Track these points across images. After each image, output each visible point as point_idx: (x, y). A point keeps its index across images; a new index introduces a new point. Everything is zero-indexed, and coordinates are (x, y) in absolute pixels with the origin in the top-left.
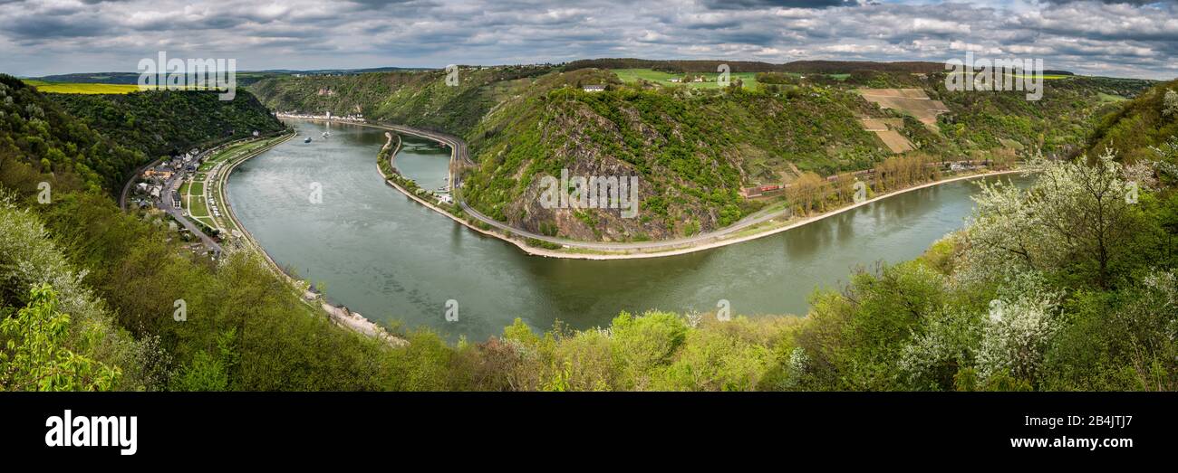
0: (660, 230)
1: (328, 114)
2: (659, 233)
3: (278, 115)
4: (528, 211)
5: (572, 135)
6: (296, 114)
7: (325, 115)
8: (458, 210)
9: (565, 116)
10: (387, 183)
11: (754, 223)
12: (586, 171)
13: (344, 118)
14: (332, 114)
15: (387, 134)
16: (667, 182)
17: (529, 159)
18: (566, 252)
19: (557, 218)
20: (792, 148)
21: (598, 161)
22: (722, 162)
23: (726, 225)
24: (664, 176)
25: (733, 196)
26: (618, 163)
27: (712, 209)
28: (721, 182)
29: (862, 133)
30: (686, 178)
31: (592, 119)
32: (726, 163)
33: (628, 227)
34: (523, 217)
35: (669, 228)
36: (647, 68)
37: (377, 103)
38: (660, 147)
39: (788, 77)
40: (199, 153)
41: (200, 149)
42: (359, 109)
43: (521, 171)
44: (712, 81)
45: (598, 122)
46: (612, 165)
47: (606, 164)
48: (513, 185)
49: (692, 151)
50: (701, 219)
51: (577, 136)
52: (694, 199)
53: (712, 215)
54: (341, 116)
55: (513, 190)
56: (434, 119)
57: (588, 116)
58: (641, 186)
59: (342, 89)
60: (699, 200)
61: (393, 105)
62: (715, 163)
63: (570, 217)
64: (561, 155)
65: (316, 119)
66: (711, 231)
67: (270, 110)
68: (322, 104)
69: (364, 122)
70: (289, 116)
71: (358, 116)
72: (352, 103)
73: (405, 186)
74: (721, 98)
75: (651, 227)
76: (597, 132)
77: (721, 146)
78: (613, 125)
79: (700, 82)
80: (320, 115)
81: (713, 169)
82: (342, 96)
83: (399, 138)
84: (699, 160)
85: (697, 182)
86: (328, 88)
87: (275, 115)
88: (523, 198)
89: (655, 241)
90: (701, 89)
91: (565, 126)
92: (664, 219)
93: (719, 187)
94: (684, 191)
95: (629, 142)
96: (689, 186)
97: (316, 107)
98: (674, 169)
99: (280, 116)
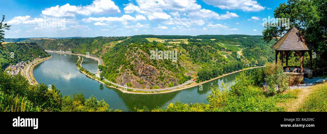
0: (162, 86)
4: (123, 80)
6: (51, 51)
8: (102, 80)
9: (133, 52)
10: (80, 71)
11: (189, 83)
12: (140, 68)
13: (66, 52)
14: (62, 51)
15: (79, 57)
17: (123, 65)
18: (134, 92)
19: (132, 82)
20: (199, 61)
21: (143, 65)
22: (179, 65)
23: (181, 84)
24: (163, 70)
25: (183, 75)
26: (149, 66)
27: (177, 79)
28: (179, 71)
29: (220, 56)
30: (169, 70)
31: (142, 53)
32: (180, 66)
33: (152, 84)
34: (121, 82)
35: (164, 85)
36: (156, 37)
37: (75, 48)
38: (161, 61)
39: (197, 40)
40: (24, 62)
41: (24, 61)
42: (70, 49)
43: (120, 68)
44: (175, 41)
45: (143, 54)
46: (148, 66)
47: (146, 66)
48: (118, 72)
49: (171, 62)
50: (174, 82)
51: (137, 58)
52: (171, 76)
53: (177, 81)
54: (65, 51)
55: (118, 74)
56: (93, 52)
57: (140, 52)
58: (156, 73)
59: (65, 43)
60: (173, 76)
61: (80, 48)
62: (177, 65)
63: (136, 82)
64: (132, 63)
65: (57, 52)
66: (177, 86)
67: (44, 49)
68: (59, 48)
69: (71, 53)
70: (49, 51)
71: (70, 51)
72: (68, 47)
73: (85, 72)
74: (178, 46)
75: (159, 84)
76: (143, 57)
77: (179, 61)
78: (148, 55)
79: (171, 42)
80: (59, 51)
81: (177, 68)
82: (65, 45)
83: (82, 58)
84: (173, 65)
85: (172, 71)
86: (61, 43)
87: (45, 51)
88: (121, 76)
89: (160, 89)
90: (172, 44)
91: (134, 55)
92: (163, 82)
93: (178, 73)
94: (169, 74)
95: (152, 60)
96: (170, 72)
97: (57, 48)
98: (165, 68)
99: (47, 51)
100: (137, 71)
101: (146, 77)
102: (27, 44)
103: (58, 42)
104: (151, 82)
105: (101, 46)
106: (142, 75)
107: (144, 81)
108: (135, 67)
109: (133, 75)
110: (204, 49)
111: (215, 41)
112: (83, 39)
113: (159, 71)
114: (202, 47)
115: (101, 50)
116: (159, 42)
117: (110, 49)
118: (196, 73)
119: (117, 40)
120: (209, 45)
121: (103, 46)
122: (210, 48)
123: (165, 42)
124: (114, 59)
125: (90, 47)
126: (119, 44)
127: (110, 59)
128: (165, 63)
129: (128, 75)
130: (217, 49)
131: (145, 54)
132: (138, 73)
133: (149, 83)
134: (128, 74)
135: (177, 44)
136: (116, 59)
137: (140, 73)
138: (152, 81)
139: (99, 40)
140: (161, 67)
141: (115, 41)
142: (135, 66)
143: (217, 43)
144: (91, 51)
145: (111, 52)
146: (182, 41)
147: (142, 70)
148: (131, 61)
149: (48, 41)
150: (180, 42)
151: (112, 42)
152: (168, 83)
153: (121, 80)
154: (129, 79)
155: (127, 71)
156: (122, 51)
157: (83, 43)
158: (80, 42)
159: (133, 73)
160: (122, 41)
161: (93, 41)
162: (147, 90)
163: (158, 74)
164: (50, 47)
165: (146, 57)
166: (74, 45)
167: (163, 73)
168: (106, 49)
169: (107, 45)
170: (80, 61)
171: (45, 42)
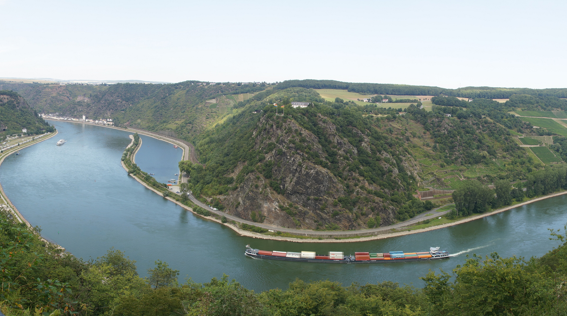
0: (348, 222)
1: (84, 117)
2: (347, 224)
3: (43, 116)
4: (241, 202)
5: (280, 144)
6: (59, 116)
7: (82, 118)
8: (185, 199)
9: (274, 127)
10: (129, 175)
11: (426, 219)
12: (290, 173)
13: (97, 121)
14: (87, 118)
15: (131, 137)
16: (356, 185)
17: (244, 162)
18: (271, 235)
19: (265, 209)
20: (460, 160)
21: (299, 165)
22: (401, 169)
23: (402, 220)
24: (353, 179)
25: (410, 197)
26: (316, 168)
27: (391, 207)
28: (400, 186)
29: (519, 148)
30: (370, 181)
31: (296, 130)
32: (404, 171)
33: (322, 218)
34: (237, 207)
35: (355, 220)
37: (123, 110)
38: (350, 156)
39: (458, 101)
42: (109, 114)
43: (237, 171)
44: (397, 102)
45: (301, 134)
46: (311, 169)
47: (306, 169)
48: (230, 181)
49: (377, 160)
50: (382, 215)
51: (284, 144)
52: (377, 199)
53: (391, 212)
54: (95, 120)
55: (230, 186)
56: (169, 125)
57: (294, 129)
58: (334, 187)
59: (96, 97)
60: (381, 200)
61: (137, 113)
62: (396, 170)
63: (276, 209)
64: (270, 159)
65: (74, 121)
66: (390, 224)
67: (37, 112)
68: (79, 108)
69: (113, 125)
70: (52, 117)
71: (108, 120)
72: (104, 109)
73: (143, 179)
74: (403, 116)
75: (341, 219)
76: (300, 142)
77: (401, 157)
78: (313, 136)
79: (386, 102)
80: (78, 118)
81: (394, 176)
82: (96, 103)
83: (141, 139)
84: (383, 168)
85: (380, 185)
86: (84, 95)
87: (41, 116)
88: (238, 192)
89: (344, 230)
90: (387, 109)
91: (274, 135)
92: (351, 214)
93: (398, 190)
94: (369, 192)
95: (326, 151)
96: (373, 188)
97: (75, 111)
98: (361, 174)
99: (45, 117)
100: (283, 179)
101: (305, 199)
103: (77, 92)
104: (318, 211)
105: (194, 106)
106: (294, 192)
107: (301, 207)
108: (276, 171)
109: (269, 190)
110: (475, 127)
111: (506, 104)
113: (342, 183)
114: (470, 122)
115: (193, 121)
116: (353, 102)
118: (450, 193)
119: (236, 93)
120: (489, 115)
121: (197, 108)
122: (491, 123)
123: (369, 104)
125: (163, 111)
126: (241, 104)
128: (362, 161)
129: (255, 190)
130: (510, 128)
131: (305, 133)
132: (284, 186)
133: (313, 215)
134: (257, 187)
135: (400, 110)
137: (289, 186)
138: (322, 210)
139: (188, 91)
140: (349, 171)
141: (232, 94)
142: (276, 168)
143: (513, 110)
144: (164, 122)
146: (415, 101)
147: (295, 178)
148: (267, 153)
149: (52, 88)
150: (408, 104)
151: (225, 97)
152: (367, 216)
153: (236, 204)
154: (259, 201)
155: (254, 179)
156: (246, 123)
157: (145, 99)
158: (137, 95)
159: (271, 186)
160: (250, 96)
161: (172, 92)
162: (305, 233)
163: (338, 191)
164: (55, 107)
165: (309, 141)
166: (122, 103)
167: (354, 188)
168: (205, 118)
169: (208, 106)
170: (133, 147)
171: (44, 91)
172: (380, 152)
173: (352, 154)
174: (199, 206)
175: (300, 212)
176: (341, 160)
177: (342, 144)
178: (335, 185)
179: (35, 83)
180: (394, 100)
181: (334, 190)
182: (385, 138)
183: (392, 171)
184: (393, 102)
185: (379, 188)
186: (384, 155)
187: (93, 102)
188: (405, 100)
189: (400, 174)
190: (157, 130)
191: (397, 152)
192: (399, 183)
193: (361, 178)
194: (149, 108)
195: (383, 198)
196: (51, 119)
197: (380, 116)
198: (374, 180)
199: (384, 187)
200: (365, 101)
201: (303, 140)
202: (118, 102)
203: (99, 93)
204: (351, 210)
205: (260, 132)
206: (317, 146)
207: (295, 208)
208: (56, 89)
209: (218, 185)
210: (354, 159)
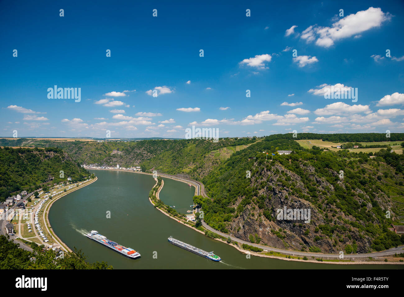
0: (328, 247)
1: (118, 166)
2: (327, 249)
3: (85, 166)
4: (242, 227)
5: (270, 182)
6: (97, 166)
7: (117, 166)
9: (265, 169)
10: (155, 208)
11: (403, 252)
12: (279, 205)
13: (128, 169)
14: (120, 166)
15: (156, 179)
16: (334, 216)
17: (243, 196)
18: (265, 254)
19: (260, 233)
21: (286, 199)
22: (375, 204)
23: (378, 250)
24: (331, 211)
25: (385, 230)
26: (300, 201)
27: (367, 236)
28: (374, 219)
30: (347, 213)
31: (283, 172)
32: (378, 206)
33: (306, 242)
34: (238, 231)
35: (334, 246)
36: (319, 139)
37: (149, 160)
38: (328, 192)
40: (27, 194)
41: (28, 191)
42: (137, 163)
43: (238, 203)
44: (367, 147)
45: (286, 174)
46: (296, 202)
47: (292, 201)
48: (232, 211)
49: (352, 196)
50: (358, 243)
51: (273, 182)
52: (353, 229)
53: (367, 241)
54: (127, 167)
55: (232, 214)
56: (184, 170)
57: (280, 171)
59: (127, 150)
60: (358, 229)
61: (159, 161)
62: (370, 205)
63: (268, 232)
64: (263, 194)
65: (110, 169)
66: (366, 252)
67: (80, 163)
68: (114, 160)
69: (141, 171)
70: (92, 167)
71: (137, 167)
72: (133, 159)
73: (166, 211)
74: (374, 159)
75: (322, 244)
76: (286, 180)
77: (374, 193)
78: (296, 176)
79: (357, 148)
80: (113, 167)
81: (368, 209)
82: (127, 155)
83: (163, 181)
84: (358, 202)
85: (356, 217)
86: (118, 150)
87: (83, 167)
88: (239, 219)
89: (325, 253)
90: (358, 153)
91: (265, 176)
92: (330, 240)
93: (373, 222)
94: (346, 222)
95: (307, 187)
96: (349, 219)
97: (111, 161)
98: (338, 207)
99: (86, 167)
100: (273, 209)
101: (292, 225)
102: (39, 151)
103: (112, 148)
104: (303, 236)
105: (202, 156)
107: (289, 232)
109: (263, 217)
112: (166, 141)
113: (322, 213)
115: (202, 166)
116: (327, 149)
117: (219, 163)
119: (234, 145)
121: (205, 157)
123: (341, 150)
124: (227, 184)
125: (179, 160)
126: (238, 153)
127: (218, 184)
128: (339, 196)
129: (252, 218)
131: (289, 173)
132: (275, 214)
133: (298, 238)
134: (253, 215)
135: (371, 154)
136: (229, 184)
138: (306, 234)
139: (198, 145)
140: (328, 204)
141: (230, 146)
142: (267, 200)
144: (180, 167)
145: (221, 168)
146: (385, 146)
148: (260, 189)
149: (91, 145)
151: (225, 149)
152: (345, 243)
153: (238, 228)
154: (255, 226)
155: (251, 209)
156: (243, 167)
157: (165, 151)
158: (159, 148)
159: (265, 215)
160: (244, 147)
161: (185, 145)
162: (293, 254)
163: (318, 219)
164: (94, 159)
165: (293, 180)
166: (147, 154)
167: (333, 218)
168: (211, 164)
169: (213, 155)
170: (157, 187)
171: (84, 147)
172: (353, 188)
173: (329, 190)
174: (209, 230)
175: (288, 236)
176: (320, 195)
177: (321, 182)
178: (316, 215)
179: (77, 141)
180: (365, 146)
181: (315, 218)
182: (359, 177)
183: (366, 206)
184: (364, 148)
185: (354, 219)
186: (358, 191)
187: (125, 154)
188: (374, 145)
189: (374, 208)
190: (175, 173)
191: (371, 189)
192: (374, 216)
193: (338, 210)
194: (169, 158)
195: (358, 228)
196: (92, 168)
197: (352, 159)
198: (350, 212)
199: (359, 219)
200: (338, 148)
201: (288, 179)
202: (144, 154)
203: (129, 148)
204: (330, 236)
205: (254, 174)
206: (299, 183)
207: (284, 232)
208: (95, 145)
209: (224, 214)
210: (332, 194)
